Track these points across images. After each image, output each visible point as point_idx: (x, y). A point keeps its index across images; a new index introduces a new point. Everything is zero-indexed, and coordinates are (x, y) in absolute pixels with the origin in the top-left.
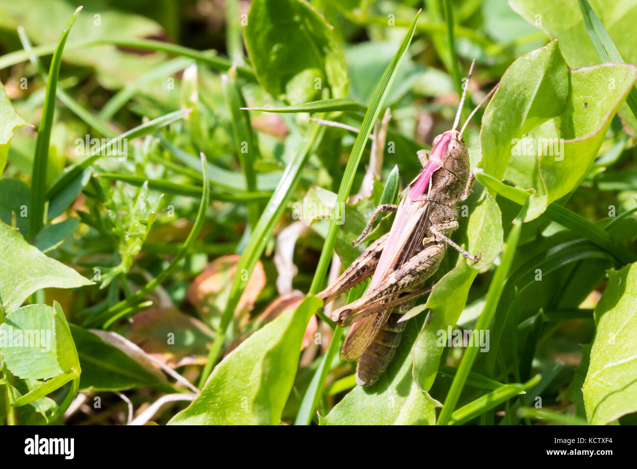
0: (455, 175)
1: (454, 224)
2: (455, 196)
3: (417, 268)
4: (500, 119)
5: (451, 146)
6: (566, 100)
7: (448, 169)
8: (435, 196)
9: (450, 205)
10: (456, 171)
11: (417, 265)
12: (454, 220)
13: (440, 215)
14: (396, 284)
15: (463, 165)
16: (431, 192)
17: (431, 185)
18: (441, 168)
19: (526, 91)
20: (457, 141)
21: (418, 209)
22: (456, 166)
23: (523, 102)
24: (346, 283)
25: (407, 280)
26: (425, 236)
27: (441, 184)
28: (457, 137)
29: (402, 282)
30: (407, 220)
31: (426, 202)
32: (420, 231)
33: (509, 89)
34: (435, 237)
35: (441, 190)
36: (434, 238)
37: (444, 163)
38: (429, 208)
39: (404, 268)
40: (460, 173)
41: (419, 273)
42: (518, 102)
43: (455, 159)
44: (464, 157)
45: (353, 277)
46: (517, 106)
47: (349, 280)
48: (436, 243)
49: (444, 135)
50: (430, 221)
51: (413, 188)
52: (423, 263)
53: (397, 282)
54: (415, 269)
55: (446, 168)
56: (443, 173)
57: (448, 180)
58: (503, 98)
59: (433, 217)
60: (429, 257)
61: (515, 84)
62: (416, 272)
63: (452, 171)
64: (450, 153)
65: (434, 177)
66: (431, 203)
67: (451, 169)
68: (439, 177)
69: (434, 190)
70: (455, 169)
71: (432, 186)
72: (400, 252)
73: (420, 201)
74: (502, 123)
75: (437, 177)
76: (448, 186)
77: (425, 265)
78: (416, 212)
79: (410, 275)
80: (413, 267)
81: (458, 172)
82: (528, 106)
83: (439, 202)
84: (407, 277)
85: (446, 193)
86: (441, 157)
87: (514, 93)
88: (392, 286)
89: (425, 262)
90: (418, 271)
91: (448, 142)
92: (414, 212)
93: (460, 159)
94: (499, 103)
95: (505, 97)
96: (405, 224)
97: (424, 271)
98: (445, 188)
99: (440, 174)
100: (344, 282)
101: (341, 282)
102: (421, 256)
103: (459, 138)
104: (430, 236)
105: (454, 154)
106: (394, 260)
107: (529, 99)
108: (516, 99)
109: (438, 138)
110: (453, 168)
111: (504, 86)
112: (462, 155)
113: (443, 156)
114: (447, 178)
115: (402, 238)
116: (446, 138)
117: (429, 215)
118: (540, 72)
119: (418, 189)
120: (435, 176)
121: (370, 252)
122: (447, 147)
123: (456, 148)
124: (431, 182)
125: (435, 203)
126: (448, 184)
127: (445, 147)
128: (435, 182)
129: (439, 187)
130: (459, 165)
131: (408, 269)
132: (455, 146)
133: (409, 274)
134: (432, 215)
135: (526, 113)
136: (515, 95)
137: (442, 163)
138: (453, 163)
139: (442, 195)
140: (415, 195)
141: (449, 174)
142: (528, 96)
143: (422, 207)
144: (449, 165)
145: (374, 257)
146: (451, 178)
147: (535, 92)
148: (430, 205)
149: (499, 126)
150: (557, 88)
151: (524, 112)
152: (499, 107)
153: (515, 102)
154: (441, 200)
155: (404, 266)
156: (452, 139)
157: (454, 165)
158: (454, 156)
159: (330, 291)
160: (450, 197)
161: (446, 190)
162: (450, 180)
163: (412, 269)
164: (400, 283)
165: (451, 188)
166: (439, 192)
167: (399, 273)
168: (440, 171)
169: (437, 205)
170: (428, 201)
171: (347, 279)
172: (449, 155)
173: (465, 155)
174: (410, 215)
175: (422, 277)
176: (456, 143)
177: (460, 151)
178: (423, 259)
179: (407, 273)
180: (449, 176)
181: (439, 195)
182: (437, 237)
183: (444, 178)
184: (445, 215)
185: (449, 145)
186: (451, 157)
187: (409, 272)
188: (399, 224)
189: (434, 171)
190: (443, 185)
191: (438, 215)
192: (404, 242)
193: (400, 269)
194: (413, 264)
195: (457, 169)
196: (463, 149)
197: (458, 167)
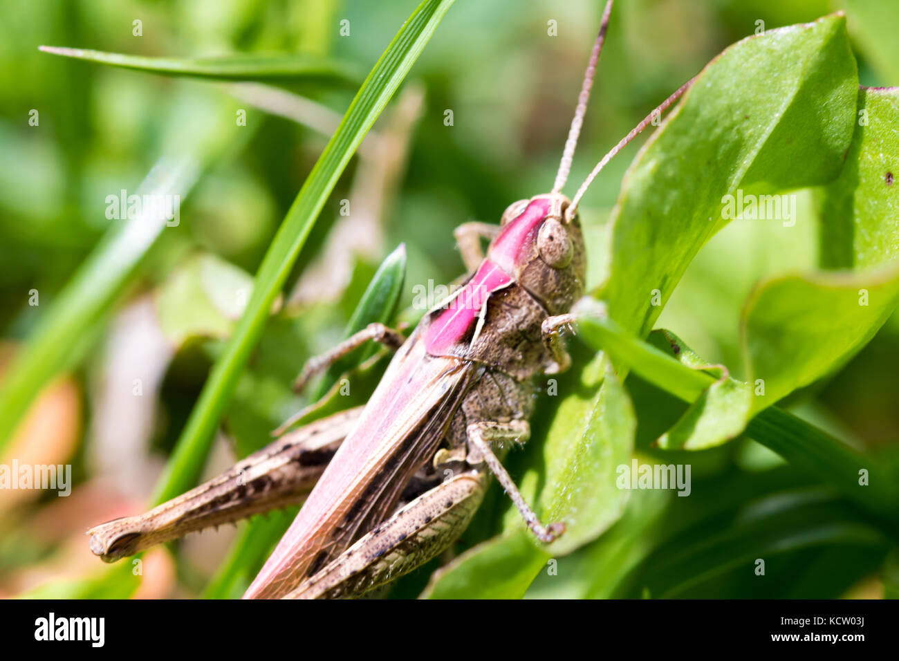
0: (545, 306)
1: (520, 429)
2: (535, 356)
3: (420, 534)
4: (673, 183)
5: (544, 233)
6: (842, 158)
7: (531, 289)
8: (487, 351)
9: (520, 377)
10: (549, 296)
11: (422, 526)
12: (520, 419)
13: (490, 402)
15: (569, 284)
16: (479, 342)
17: (481, 323)
18: (513, 285)
19: (745, 124)
20: (563, 222)
21: (440, 376)
22: (550, 283)
23: (737, 149)
25: (392, 563)
26: (444, 444)
27: (507, 323)
28: (563, 211)
29: (380, 567)
30: (406, 398)
31: (462, 366)
32: (433, 430)
33: (706, 113)
34: (467, 452)
35: (505, 339)
36: (463, 452)
37: (523, 275)
38: (467, 380)
39: (389, 532)
40: (558, 301)
41: (422, 546)
42: (723, 148)
43: (550, 266)
44: (573, 262)
46: (719, 158)
48: (466, 467)
49: (533, 203)
50: (461, 410)
51: (437, 322)
52: (435, 521)
54: (416, 535)
55: (526, 285)
56: (517, 298)
57: (525, 317)
58: (685, 132)
59: (472, 402)
60: (450, 504)
61: (723, 102)
62: (417, 542)
63: (540, 296)
64: (541, 250)
65: (493, 305)
66: (475, 370)
67: (539, 289)
68: (504, 307)
69: (488, 336)
70: (548, 291)
71: (484, 327)
73: (449, 358)
74: (674, 195)
75: (499, 306)
76: (523, 332)
77: (439, 525)
78: (434, 382)
79: (401, 551)
80: (411, 531)
81: (555, 298)
82: (747, 161)
83: (492, 370)
84: (393, 556)
85: (514, 348)
86: (517, 258)
87: (715, 125)
89: (439, 518)
90: (420, 540)
91: (539, 223)
92: (430, 380)
93: (563, 269)
94: (673, 146)
95: (693, 132)
96: (400, 405)
97: (434, 539)
98: (516, 335)
99: (508, 300)
101: (189, 504)
103: (569, 216)
104: (456, 448)
105: (550, 253)
107: (750, 143)
108: (720, 140)
109: (516, 207)
110: (543, 289)
111: (693, 104)
112: (569, 257)
113: (521, 254)
114: (524, 311)
115: (386, 440)
116: (536, 212)
117: (463, 398)
118: (789, 82)
119: (449, 327)
120: (496, 303)
122: (535, 236)
123: (556, 241)
124: (482, 315)
125: (483, 370)
126: (523, 326)
127: (530, 235)
128: (492, 317)
129: (500, 331)
130: (557, 283)
131: (397, 536)
132: (556, 235)
133: (399, 547)
134: (472, 398)
135: (739, 174)
136: (718, 131)
137: (517, 273)
138: (545, 275)
139: (506, 350)
140: (438, 340)
141: (531, 303)
142: (751, 136)
143: (451, 374)
144: (532, 281)
146: (533, 314)
147: (769, 129)
148: (472, 374)
149: (663, 198)
150: (825, 125)
151: (734, 172)
152: (673, 154)
153: (716, 145)
154: (501, 363)
155: (388, 527)
156: (551, 217)
157: (547, 282)
158: (548, 258)
159: (151, 519)
160: (525, 357)
161: (517, 340)
162: (529, 318)
163: (408, 536)
164: (376, 570)
165: (528, 336)
166: (498, 344)
167: (375, 543)
168: (509, 292)
169: (489, 376)
170: (469, 361)
171: (206, 498)
172: (537, 255)
173: (577, 258)
174: (418, 386)
175: (427, 553)
176: (560, 226)
177: (566, 248)
178: (436, 512)
179: (396, 545)
180: (528, 308)
181: (496, 351)
182: (473, 451)
183: (516, 310)
184: (501, 404)
185: (540, 231)
186: (540, 261)
187: (399, 542)
188: (385, 403)
189: (494, 290)
190: (510, 328)
191: (487, 400)
192: (389, 451)
193: (380, 534)
194: (412, 523)
195: (553, 291)
196: (574, 243)
197: (554, 286)
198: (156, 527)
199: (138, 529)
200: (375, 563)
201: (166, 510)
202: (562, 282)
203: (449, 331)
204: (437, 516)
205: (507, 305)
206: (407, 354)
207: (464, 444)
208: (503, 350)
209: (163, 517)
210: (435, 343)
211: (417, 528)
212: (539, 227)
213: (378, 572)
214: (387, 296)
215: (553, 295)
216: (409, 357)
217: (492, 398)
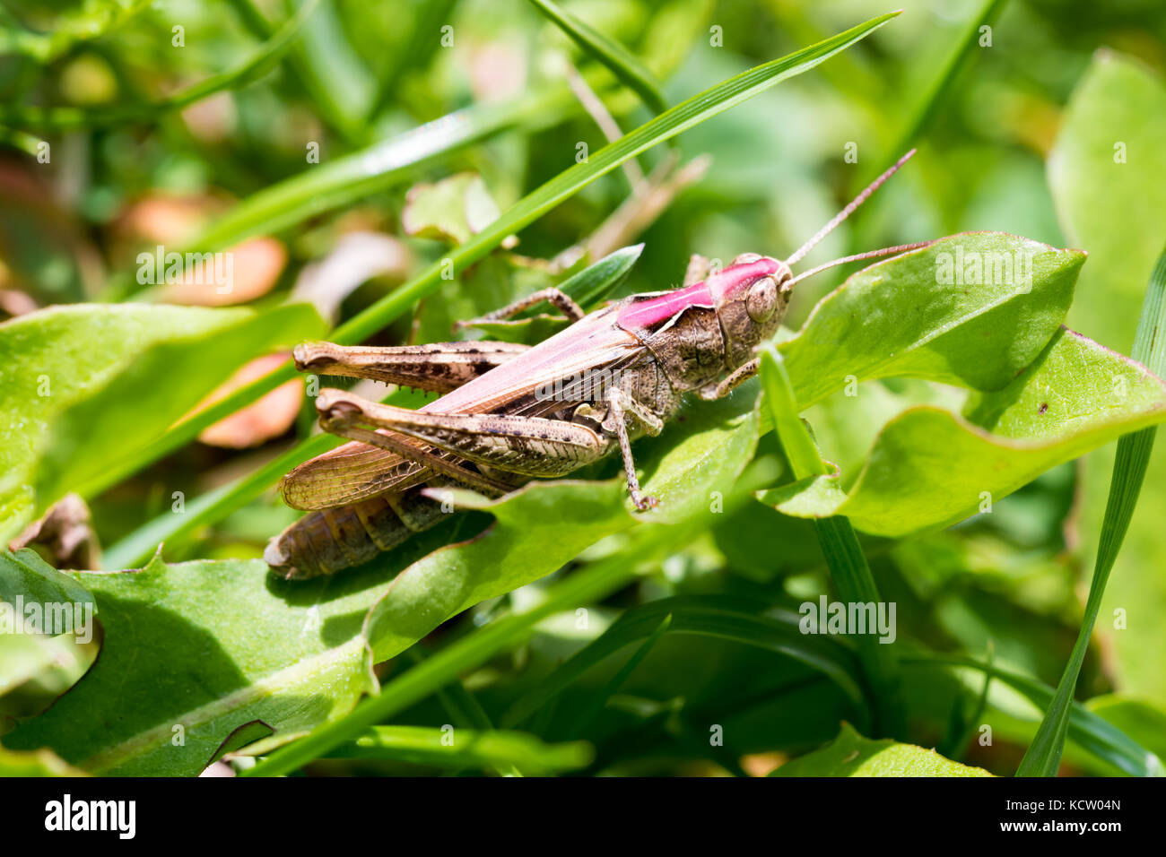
0: (725, 343)
1: (656, 424)
2: (695, 378)
3: (532, 441)
4: (882, 304)
5: (759, 287)
6: (1016, 373)
7: (724, 323)
8: (662, 347)
9: (676, 385)
10: (733, 336)
11: (537, 437)
12: (661, 417)
13: (644, 388)
14: (474, 436)
15: (753, 337)
16: (661, 336)
17: (670, 324)
18: (713, 310)
19: (963, 297)
20: (778, 287)
21: (617, 345)
22: (740, 327)
23: (943, 313)
24: (389, 366)
25: (497, 445)
27: (690, 336)
28: (783, 281)
29: (487, 441)
30: (583, 348)
31: (639, 346)
34: (605, 419)
35: (682, 347)
36: (602, 416)
37: (724, 307)
38: (635, 359)
39: (510, 422)
40: (737, 346)
41: (527, 452)
42: (935, 304)
43: (748, 313)
44: (766, 323)
45: (411, 367)
46: (927, 310)
47: (399, 366)
48: (599, 429)
49: (764, 260)
51: (638, 305)
52: (549, 442)
53: (479, 434)
54: (528, 439)
55: (722, 317)
56: (709, 321)
57: (707, 340)
58: (916, 272)
60: (567, 440)
62: (526, 446)
63: (726, 331)
64: (749, 297)
65: (688, 316)
66: (646, 355)
67: (729, 326)
68: (696, 322)
69: (670, 336)
70: (735, 332)
71: (672, 327)
72: (525, 392)
73: (630, 334)
74: (878, 314)
75: (692, 319)
76: (698, 351)
77: (549, 447)
78: (609, 347)
79: (510, 442)
80: (527, 434)
81: (736, 341)
82: (946, 327)
83: (660, 364)
84: (501, 441)
85: (684, 359)
86: (728, 292)
88: (464, 433)
89: (553, 442)
90: (529, 446)
91: (761, 276)
92: (608, 344)
93: (756, 322)
95: (921, 275)
96: (574, 351)
97: (540, 456)
98: (692, 350)
99: (701, 319)
100: (388, 361)
101: (383, 357)
102: (555, 427)
103: (785, 287)
104: (598, 409)
105: (755, 303)
106: (504, 397)
107: (957, 314)
108: (937, 295)
110: (732, 328)
113: (733, 291)
114: (708, 335)
115: (549, 371)
116: (763, 268)
119: (645, 313)
120: (691, 315)
121: (474, 352)
122: (752, 284)
123: (765, 297)
124: (675, 318)
125: (652, 359)
126: (701, 347)
127: (748, 280)
128: (681, 324)
129: (681, 338)
130: (746, 330)
131: (514, 429)
132: (767, 293)
133: (510, 438)
135: (933, 334)
136: (940, 287)
137: (721, 303)
138: (741, 318)
139: (677, 357)
140: (630, 317)
141: (717, 332)
142: (961, 309)
143: (627, 347)
144: (729, 316)
145: (473, 364)
146: (714, 342)
147: (978, 312)
148: (642, 356)
149: (869, 312)
150: (1019, 338)
151: (931, 329)
152: (897, 282)
153: (929, 299)
154: (668, 364)
155: (512, 420)
156: (772, 277)
157: (739, 324)
158: (751, 306)
159: (350, 355)
160: (687, 372)
161: (690, 354)
162: (709, 343)
163: (522, 436)
164: (482, 442)
165: (700, 358)
166: (674, 348)
167: (495, 423)
168: (705, 313)
169: (654, 367)
170: (644, 345)
171: (397, 359)
172: (744, 299)
173: (771, 323)
174: (596, 343)
175: (527, 462)
176: (775, 289)
177: (769, 307)
178: (555, 436)
179: (509, 434)
180: (713, 335)
181: (670, 352)
182: (610, 418)
183: (703, 331)
184: (652, 395)
185: (758, 283)
186: (744, 305)
187: (512, 435)
188: (563, 343)
189: (695, 305)
190: (690, 341)
191: (642, 385)
192: (547, 381)
193: (502, 419)
194: (531, 429)
195: (739, 335)
196: (776, 310)
197: (742, 331)
198: (350, 363)
199: (338, 357)
200: (485, 435)
201: (364, 353)
202: (749, 332)
203: (643, 316)
204: (552, 439)
205: (698, 321)
206: (600, 317)
207: (606, 410)
208: (675, 355)
209: (359, 357)
210: (627, 318)
211: (533, 435)
212: (759, 280)
213: (483, 444)
214: (608, 276)
215: (737, 337)
216: (600, 319)
217: (647, 386)
